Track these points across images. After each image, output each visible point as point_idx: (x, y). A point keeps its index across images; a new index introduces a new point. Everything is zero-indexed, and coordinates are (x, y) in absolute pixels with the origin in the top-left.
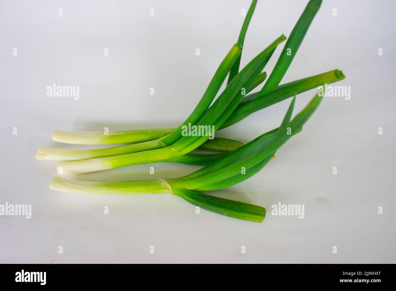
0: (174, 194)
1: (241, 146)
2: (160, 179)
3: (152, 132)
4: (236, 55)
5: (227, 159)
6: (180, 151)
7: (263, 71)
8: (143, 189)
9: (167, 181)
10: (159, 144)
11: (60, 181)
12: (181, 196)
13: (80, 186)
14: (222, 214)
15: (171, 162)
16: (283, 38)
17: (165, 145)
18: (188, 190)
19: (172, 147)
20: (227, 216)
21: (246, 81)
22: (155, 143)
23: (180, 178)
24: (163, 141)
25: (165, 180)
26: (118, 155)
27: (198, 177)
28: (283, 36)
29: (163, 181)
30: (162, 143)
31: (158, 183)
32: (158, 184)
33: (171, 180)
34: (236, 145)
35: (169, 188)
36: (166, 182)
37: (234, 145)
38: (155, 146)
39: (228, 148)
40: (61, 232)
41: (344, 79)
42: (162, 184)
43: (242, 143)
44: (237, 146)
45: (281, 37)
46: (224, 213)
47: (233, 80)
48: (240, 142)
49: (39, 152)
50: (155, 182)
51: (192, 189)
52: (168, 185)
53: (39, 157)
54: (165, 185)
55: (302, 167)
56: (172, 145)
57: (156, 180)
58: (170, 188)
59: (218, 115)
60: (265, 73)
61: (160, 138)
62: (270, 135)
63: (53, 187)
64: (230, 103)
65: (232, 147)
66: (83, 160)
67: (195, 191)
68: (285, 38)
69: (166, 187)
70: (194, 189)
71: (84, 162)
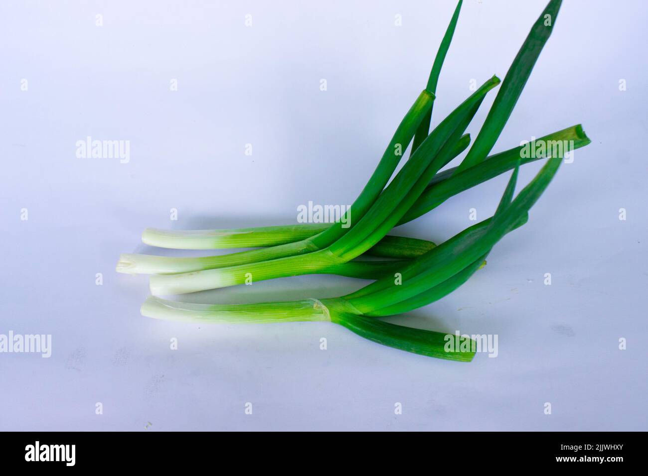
0: (333, 321)
1: (433, 247)
2: (311, 299)
3: (296, 230)
4: (425, 106)
5: (414, 267)
6: (340, 256)
7: (465, 133)
8: (286, 313)
9: (322, 302)
10: (308, 246)
11: (157, 303)
12: (344, 325)
13: (188, 310)
14: (409, 350)
15: (327, 273)
16: (495, 81)
17: (316, 247)
18: (355, 315)
19: (328, 249)
20: (417, 352)
21: (441, 147)
22: (301, 245)
23: (341, 297)
24: (313, 241)
25: (318, 300)
26: (243, 264)
27: (369, 294)
28: (495, 78)
29: (317, 301)
30: (312, 245)
31: (309, 304)
32: (308, 306)
33: (328, 301)
34: (426, 247)
35: (325, 312)
36: (320, 303)
37: (421, 247)
38: (301, 249)
39: (412, 252)
40: (160, 381)
41: (589, 143)
42: (315, 305)
43: (434, 244)
44: (427, 249)
45: (492, 79)
46: (412, 349)
47: (420, 146)
48: (431, 243)
49: (123, 262)
50: (304, 302)
51: (361, 313)
52: (324, 307)
53: (121, 269)
54: (319, 308)
55: (529, 280)
56: (328, 248)
57: (305, 301)
58: (327, 311)
59: (399, 199)
60: (468, 135)
61: (307, 238)
62: (480, 229)
63: (147, 312)
64: (416, 181)
65: (420, 250)
66: (190, 272)
67: (364, 316)
68: (499, 81)
69: (320, 309)
70: (364, 314)
71: (192, 274)
